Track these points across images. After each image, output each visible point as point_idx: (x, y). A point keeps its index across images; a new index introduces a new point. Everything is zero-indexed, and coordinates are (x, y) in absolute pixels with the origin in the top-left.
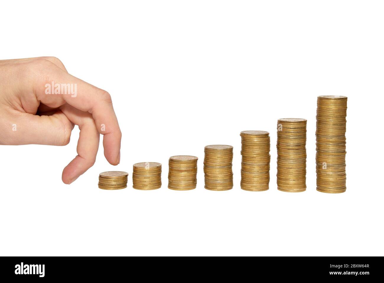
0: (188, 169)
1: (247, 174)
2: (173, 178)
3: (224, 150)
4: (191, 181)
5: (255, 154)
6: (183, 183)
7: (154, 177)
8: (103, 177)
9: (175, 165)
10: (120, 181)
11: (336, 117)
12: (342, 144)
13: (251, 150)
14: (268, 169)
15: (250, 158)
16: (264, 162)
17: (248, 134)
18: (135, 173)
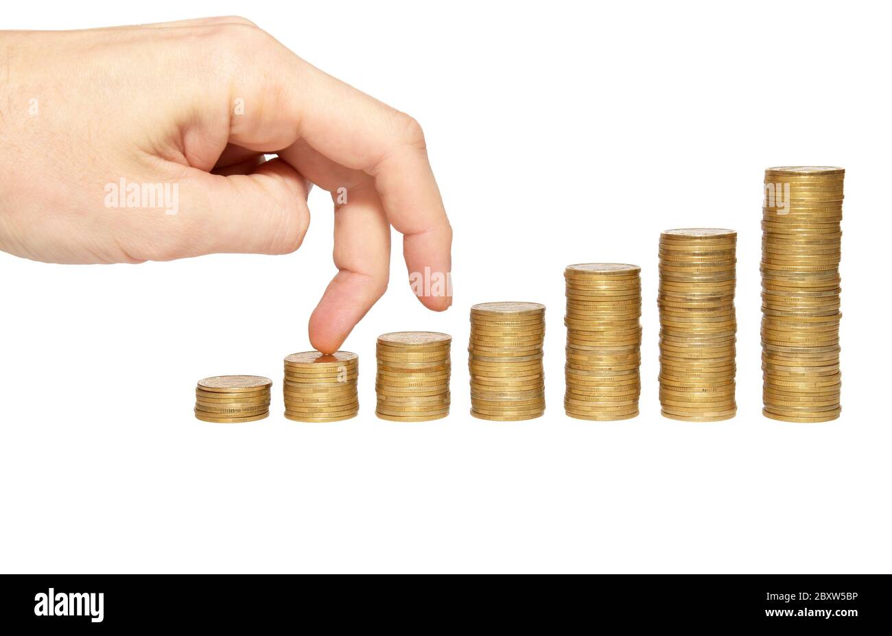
0: (428, 366)
1: (581, 375)
2: (389, 391)
3: (520, 314)
4: (437, 398)
5: (603, 324)
6: (414, 403)
7: (340, 389)
8: (206, 389)
9: (394, 358)
10: (251, 400)
11: (815, 222)
12: (832, 294)
13: (592, 313)
14: (637, 362)
15: (587, 334)
16: (625, 344)
17: (583, 273)
18: (289, 378)
